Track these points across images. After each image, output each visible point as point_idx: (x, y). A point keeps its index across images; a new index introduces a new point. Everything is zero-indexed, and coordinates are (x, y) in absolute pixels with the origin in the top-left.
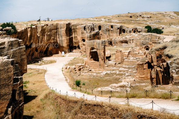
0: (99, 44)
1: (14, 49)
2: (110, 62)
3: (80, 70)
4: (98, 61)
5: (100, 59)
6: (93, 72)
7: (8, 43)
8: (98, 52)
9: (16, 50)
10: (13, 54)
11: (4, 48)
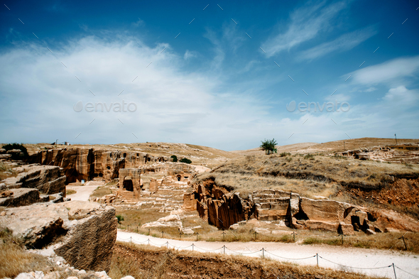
0: (135, 172)
1: (53, 181)
2: (144, 191)
3: (111, 201)
4: (132, 190)
5: (135, 189)
6: (125, 204)
7: (46, 172)
8: (133, 181)
9: (55, 182)
10: (51, 187)
11: (39, 179)
